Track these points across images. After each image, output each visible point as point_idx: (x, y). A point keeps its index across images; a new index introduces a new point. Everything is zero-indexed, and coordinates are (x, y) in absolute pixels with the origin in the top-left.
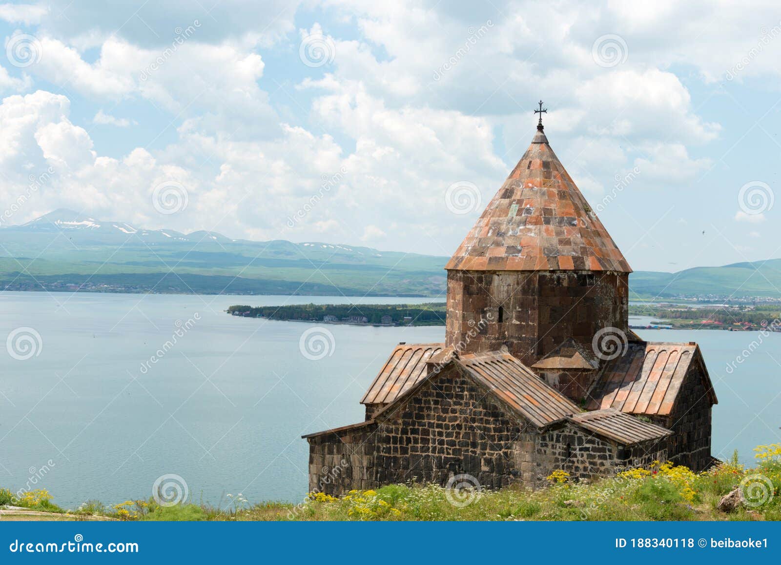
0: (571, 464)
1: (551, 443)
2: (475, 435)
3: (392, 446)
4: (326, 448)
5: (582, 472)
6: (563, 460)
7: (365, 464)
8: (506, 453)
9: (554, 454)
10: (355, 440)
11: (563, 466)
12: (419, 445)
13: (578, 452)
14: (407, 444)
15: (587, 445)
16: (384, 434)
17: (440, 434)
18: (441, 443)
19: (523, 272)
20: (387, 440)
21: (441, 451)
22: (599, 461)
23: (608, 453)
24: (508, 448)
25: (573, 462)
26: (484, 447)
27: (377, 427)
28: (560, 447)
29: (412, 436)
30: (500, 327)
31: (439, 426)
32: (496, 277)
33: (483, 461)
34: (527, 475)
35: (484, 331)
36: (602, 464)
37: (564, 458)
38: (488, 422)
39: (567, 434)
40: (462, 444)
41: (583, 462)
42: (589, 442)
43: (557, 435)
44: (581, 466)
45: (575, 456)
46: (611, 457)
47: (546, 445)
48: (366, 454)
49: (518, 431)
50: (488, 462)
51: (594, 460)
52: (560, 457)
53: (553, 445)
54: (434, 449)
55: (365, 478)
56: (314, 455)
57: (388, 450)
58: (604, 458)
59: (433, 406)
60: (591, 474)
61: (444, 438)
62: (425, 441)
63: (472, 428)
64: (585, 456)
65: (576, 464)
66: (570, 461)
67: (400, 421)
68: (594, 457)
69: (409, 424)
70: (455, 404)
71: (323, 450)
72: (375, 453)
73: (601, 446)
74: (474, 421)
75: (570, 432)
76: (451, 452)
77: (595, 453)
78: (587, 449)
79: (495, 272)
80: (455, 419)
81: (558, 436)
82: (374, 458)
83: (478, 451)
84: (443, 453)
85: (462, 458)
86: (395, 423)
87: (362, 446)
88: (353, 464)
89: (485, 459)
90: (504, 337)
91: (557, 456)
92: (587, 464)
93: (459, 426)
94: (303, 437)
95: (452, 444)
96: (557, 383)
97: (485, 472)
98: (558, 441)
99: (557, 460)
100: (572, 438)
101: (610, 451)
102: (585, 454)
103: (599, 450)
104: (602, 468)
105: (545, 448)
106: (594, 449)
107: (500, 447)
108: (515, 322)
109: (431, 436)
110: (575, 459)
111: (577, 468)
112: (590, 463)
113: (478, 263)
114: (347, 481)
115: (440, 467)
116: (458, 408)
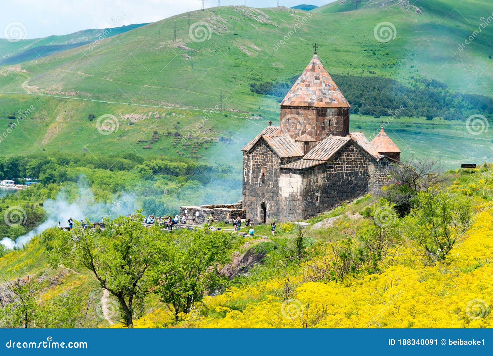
2: (357, 164)
3: (331, 169)
4: (309, 172)
5: (387, 173)
7: (322, 177)
8: (366, 169)
10: (319, 169)
11: (383, 172)
12: (340, 169)
13: (387, 167)
14: (336, 169)
16: (329, 166)
17: (347, 164)
18: (347, 167)
19: (338, 108)
21: (347, 170)
24: (367, 167)
25: (385, 170)
26: (360, 168)
27: (326, 163)
28: (382, 166)
29: (337, 166)
30: (330, 127)
31: (346, 161)
32: (328, 110)
33: (359, 172)
34: (372, 176)
35: (323, 128)
38: (361, 159)
40: (354, 167)
41: (388, 170)
42: (389, 163)
43: (381, 162)
48: (323, 173)
49: (370, 161)
50: (361, 172)
54: (345, 169)
55: (322, 182)
57: (330, 171)
59: (344, 155)
62: (342, 167)
63: (356, 161)
69: (336, 162)
70: (351, 154)
74: (357, 159)
76: (350, 170)
79: (328, 108)
80: (351, 159)
82: (325, 174)
83: (358, 169)
85: (353, 172)
86: (332, 161)
87: (321, 171)
90: (331, 131)
93: (353, 161)
95: (350, 167)
97: (360, 176)
98: (381, 164)
99: (381, 170)
100: (385, 162)
105: (377, 167)
107: (364, 167)
108: (335, 125)
109: (344, 165)
113: (322, 104)
114: (316, 183)
115: (346, 175)
116: (352, 155)
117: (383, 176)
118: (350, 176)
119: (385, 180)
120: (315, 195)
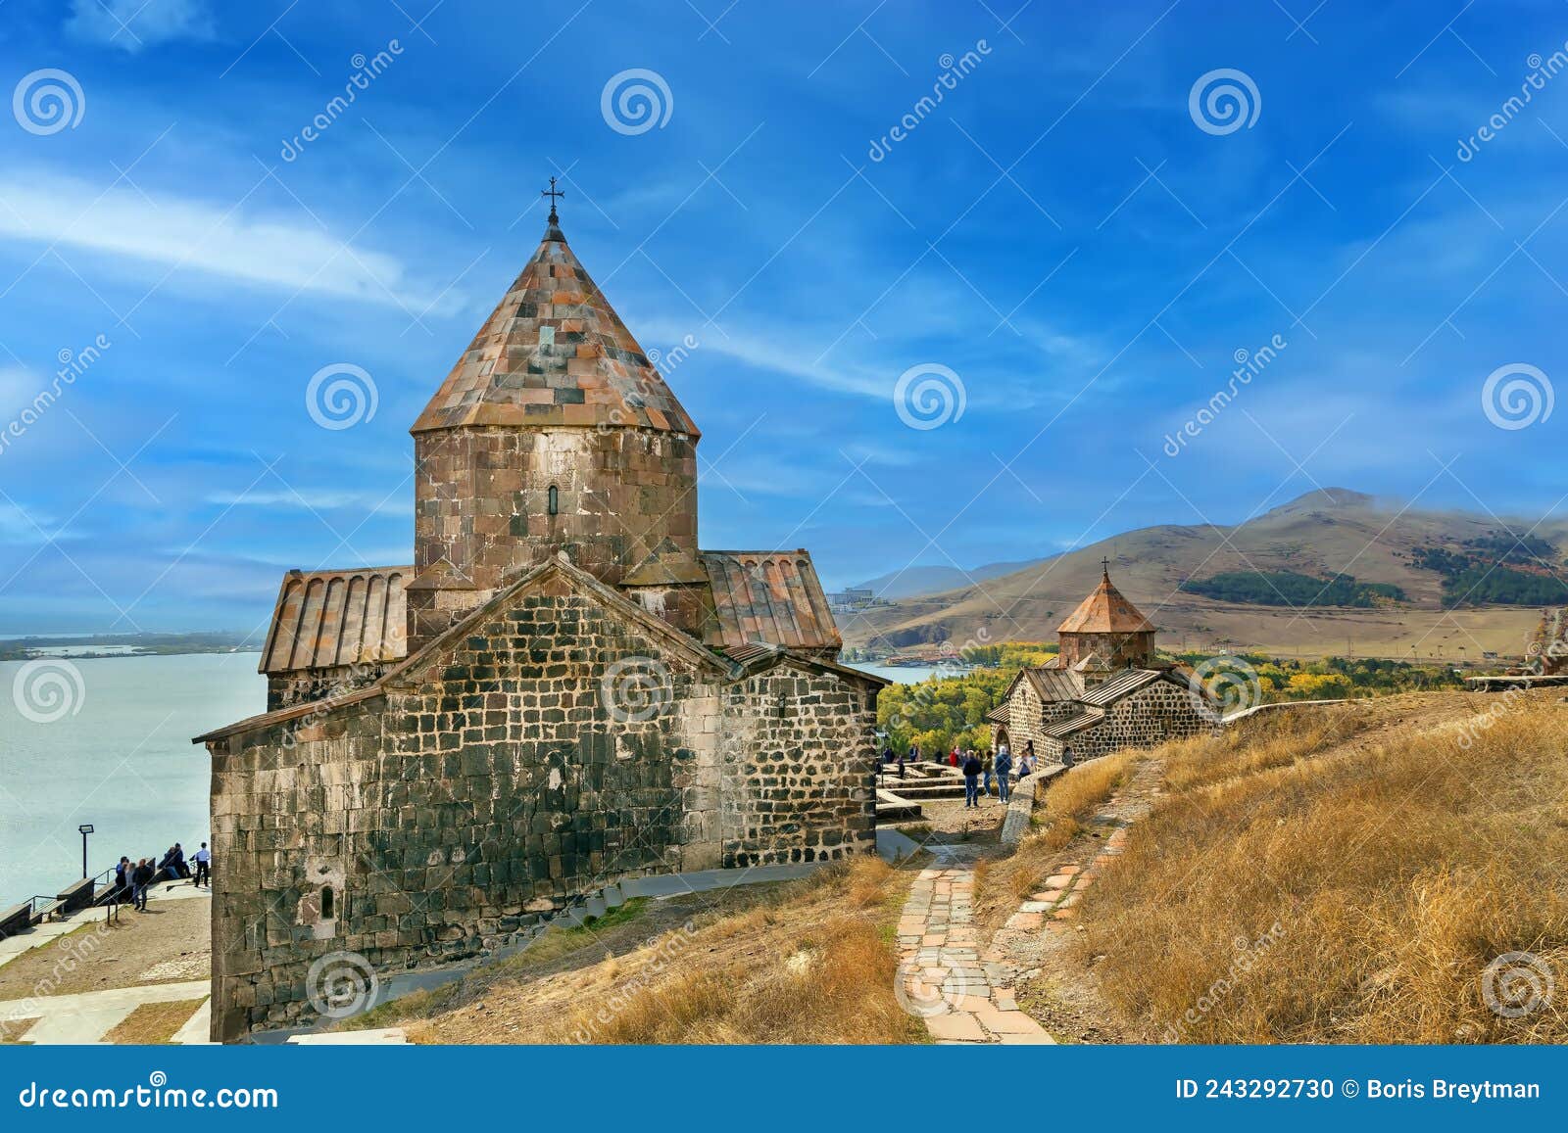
0: (787, 728)
1: (751, 695)
3: (421, 734)
4: (257, 757)
5: (806, 739)
6: (772, 723)
7: (357, 776)
8: (665, 723)
9: (757, 713)
10: (332, 734)
11: (773, 732)
12: (484, 727)
13: (799, 707)
14: (457, 728)
15: (815, 693)
16: (402, 715)
17: (530, 701)
18: (531, 716)
20: (411, 724)
21: (533, 732)
22: (836, 718)
23: (850, 703)
24: (669, 713)
25: (791, 724)
27: (386, 702)
28: (767, 701)
29: (466, 712)
30: (553, 521)
31: (527, 686)
32: (540, 438)
33: (619, 741)
34: (705, 755)
35: (519, 527)
36: (842, 722)
37: (774, 718)
39: (780, 677)
40: (577, 716)
41: (809, 722)
42: (816, 687)
43: (761, 680)
44: (805, 729)
45: (795, 713)
46: (856, 709)
47: (742, 700)
48: (358, 758)
49: (688, 680)
50: (630, 741)
51: (828, 717)
52: (768, 719)
53: (754, 700)
54: (516, 730)
55: (358, 804)
56: (221, 775)
57: (414, 745)
58: (845, 710)
59: (512, 651)
60: (822, 740)
61: (538, 707)
62: (497, 717)
63: (596, 683)
64: (812, 712)
65: (796, 727)
66: (785, 723)
67: (439, 685)
68: (826, 711)
69: (458, 689)
70: (560, 642)
71: (249, 761)
72: (382, 755)
73: (838, 692)
74: (600, 670)
75: (785, 674)
76: (553, 732)
77: (829, 705)
78: (816, 700)
79: (539, 429)
80: (562, 670)
81: (763, 683)
82: (378, 763)
83: (610, 724)
84: (537, 735)
85: (576, 741)
86: (428, 690)
87: (348, 745)
88: (326, 782)
89: (624, 738)
90: (561, 539)
91: (762, 716)
92: (816, 725)
93: (570, 683)
94: (196, 741)
95: (556, 716)
96: (661, 608)
97: (622, 761)
98: (763, 691)
99: (762, 723)
100: (788, 682)
101: (854, 698)
102: (811, 707)
103: (837, 699)
104: (842, 729)
105: (740, 706)
106: (827, 699)
108: (581, 511)
109: (510, 708)
110: (794, 719)
111: (798, 735)
112: (822, 722)
113: (504, 415)
114: (312, 818)
115: (530, 764)
116: (567, 649)
117: (779, 756)
118: (555, 761)
119: (790, 775)
120: (311, 887)
